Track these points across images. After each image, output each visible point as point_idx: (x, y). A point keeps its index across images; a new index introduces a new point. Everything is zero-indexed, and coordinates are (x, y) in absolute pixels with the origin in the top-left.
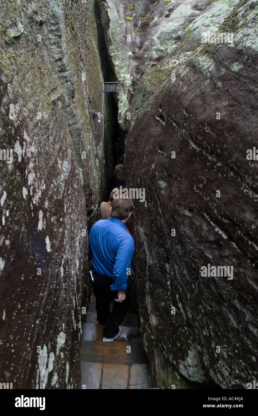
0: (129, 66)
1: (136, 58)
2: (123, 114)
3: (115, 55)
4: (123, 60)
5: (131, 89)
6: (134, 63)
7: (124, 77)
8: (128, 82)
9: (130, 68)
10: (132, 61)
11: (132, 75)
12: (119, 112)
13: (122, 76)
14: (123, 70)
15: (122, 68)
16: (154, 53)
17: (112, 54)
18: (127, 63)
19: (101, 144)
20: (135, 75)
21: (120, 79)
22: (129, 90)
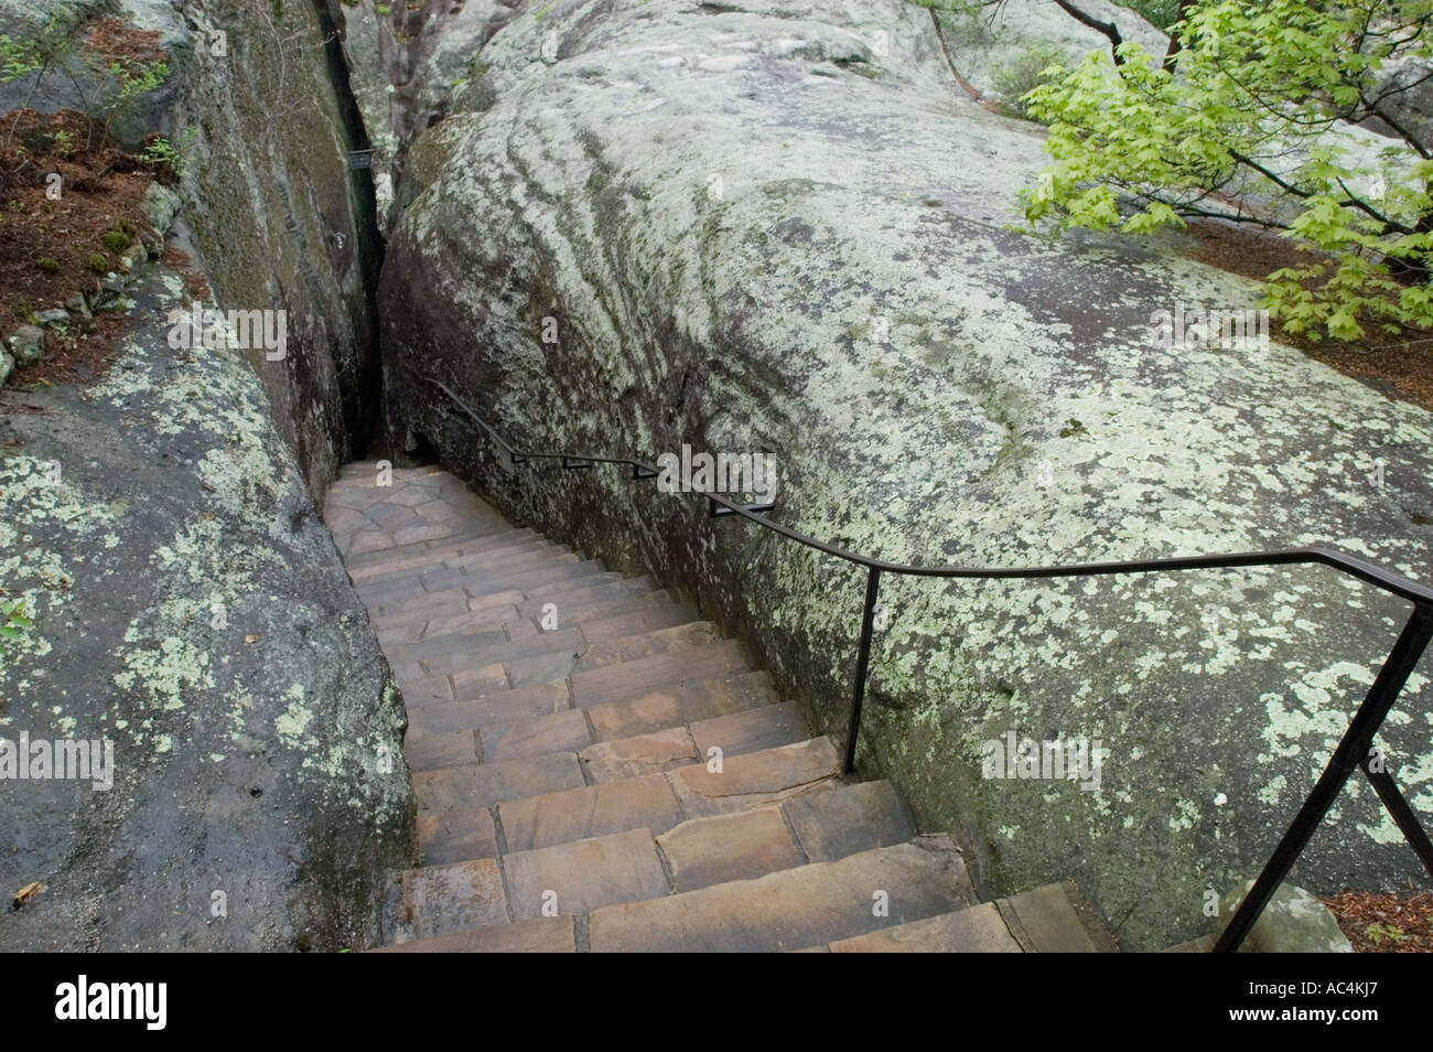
0: (391, 115)
1: (402, 98)
2: (384, 213)
3: (362, 94)
4: (378, 103)
5: (397, 163)
6: (400, 109)
7: (383, 140)
8: (392, 149)
9: (393, 119)
10: (395, 105)
11: (397, 133)
12: (378, 209)
13: (379, 137)
14: (380, 126)
15: (378, 120)
16: (432, 93)
17: (357, 92)
18: (386, 109)
19: (353, 267)
20: (403, 133)
21: (376, 144)
22: (393, 166)
